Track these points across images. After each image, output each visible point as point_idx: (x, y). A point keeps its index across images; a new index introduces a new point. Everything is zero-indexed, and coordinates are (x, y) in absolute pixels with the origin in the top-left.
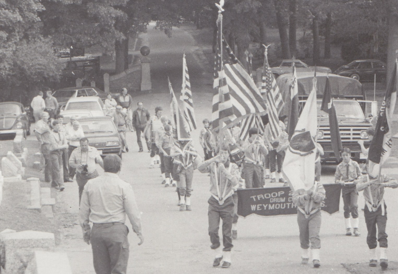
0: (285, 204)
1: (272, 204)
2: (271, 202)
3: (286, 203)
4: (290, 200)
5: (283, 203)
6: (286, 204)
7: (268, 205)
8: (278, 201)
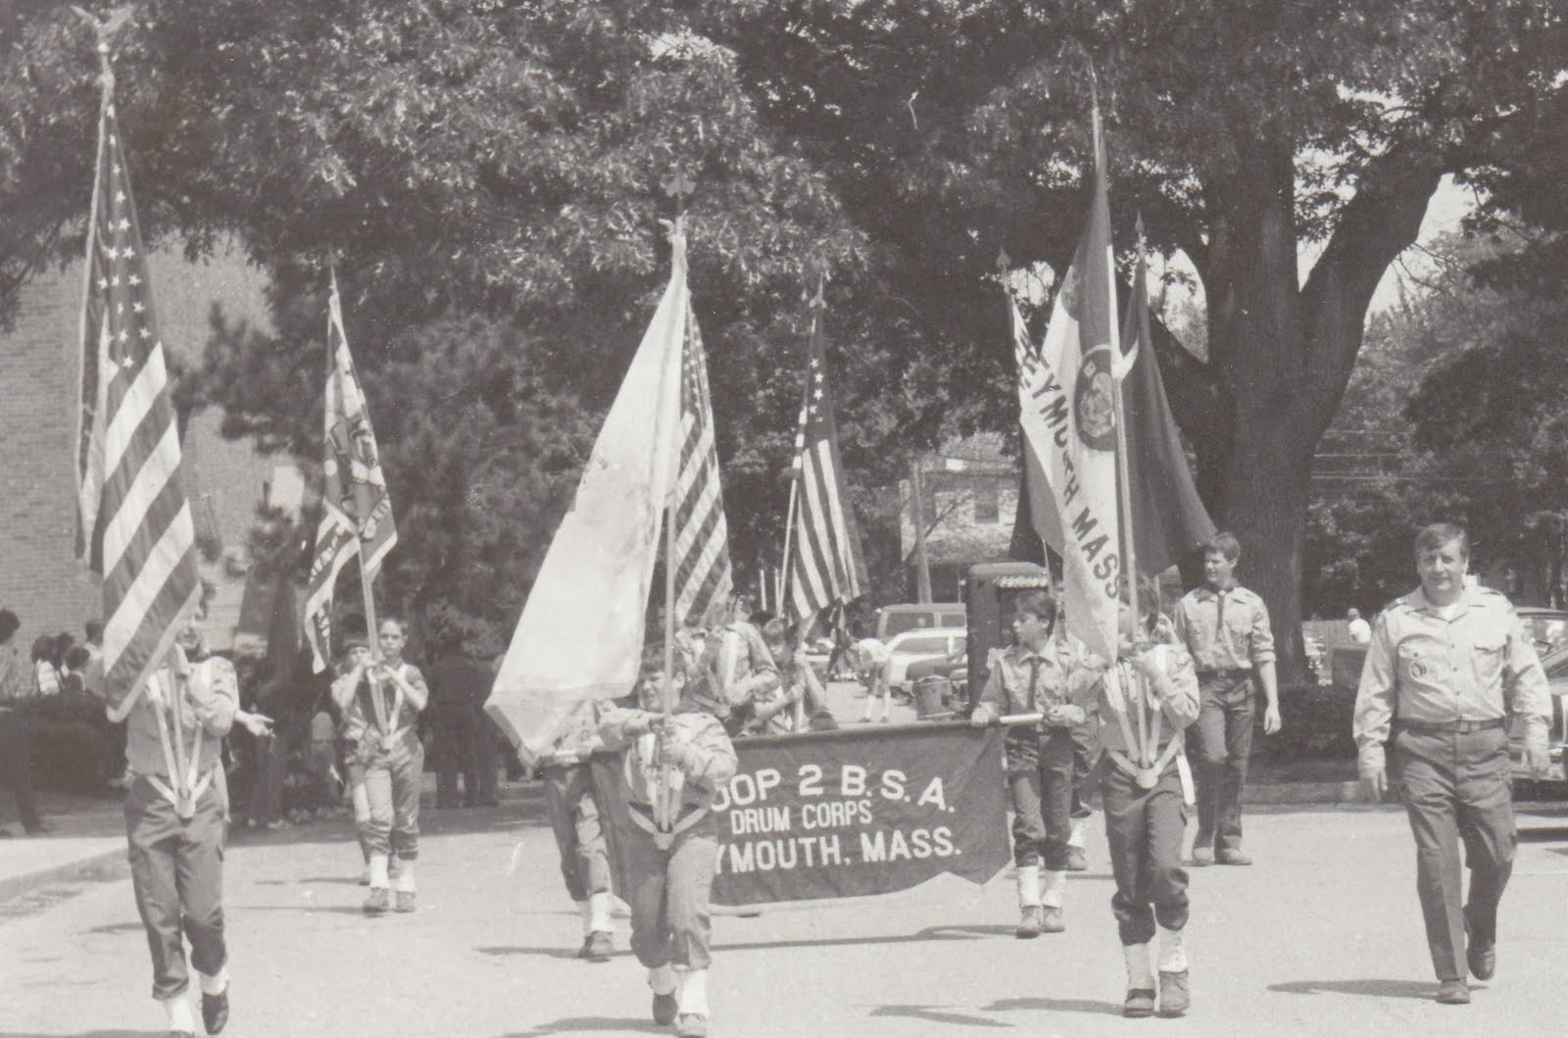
0: (792, 842)
1: (740, 842)
2: (735, 831)
3: (796, 838)
4: (809, 822)
5: (784, 836)
6: (797, 844)
7: (728, 848)
8: (765, 830)
